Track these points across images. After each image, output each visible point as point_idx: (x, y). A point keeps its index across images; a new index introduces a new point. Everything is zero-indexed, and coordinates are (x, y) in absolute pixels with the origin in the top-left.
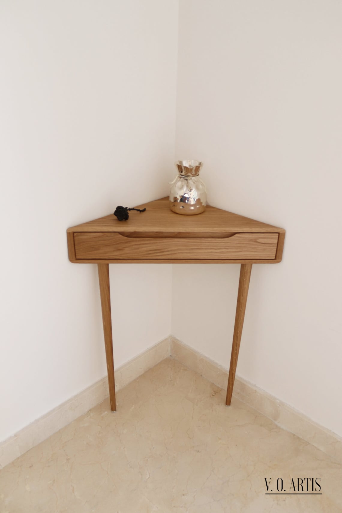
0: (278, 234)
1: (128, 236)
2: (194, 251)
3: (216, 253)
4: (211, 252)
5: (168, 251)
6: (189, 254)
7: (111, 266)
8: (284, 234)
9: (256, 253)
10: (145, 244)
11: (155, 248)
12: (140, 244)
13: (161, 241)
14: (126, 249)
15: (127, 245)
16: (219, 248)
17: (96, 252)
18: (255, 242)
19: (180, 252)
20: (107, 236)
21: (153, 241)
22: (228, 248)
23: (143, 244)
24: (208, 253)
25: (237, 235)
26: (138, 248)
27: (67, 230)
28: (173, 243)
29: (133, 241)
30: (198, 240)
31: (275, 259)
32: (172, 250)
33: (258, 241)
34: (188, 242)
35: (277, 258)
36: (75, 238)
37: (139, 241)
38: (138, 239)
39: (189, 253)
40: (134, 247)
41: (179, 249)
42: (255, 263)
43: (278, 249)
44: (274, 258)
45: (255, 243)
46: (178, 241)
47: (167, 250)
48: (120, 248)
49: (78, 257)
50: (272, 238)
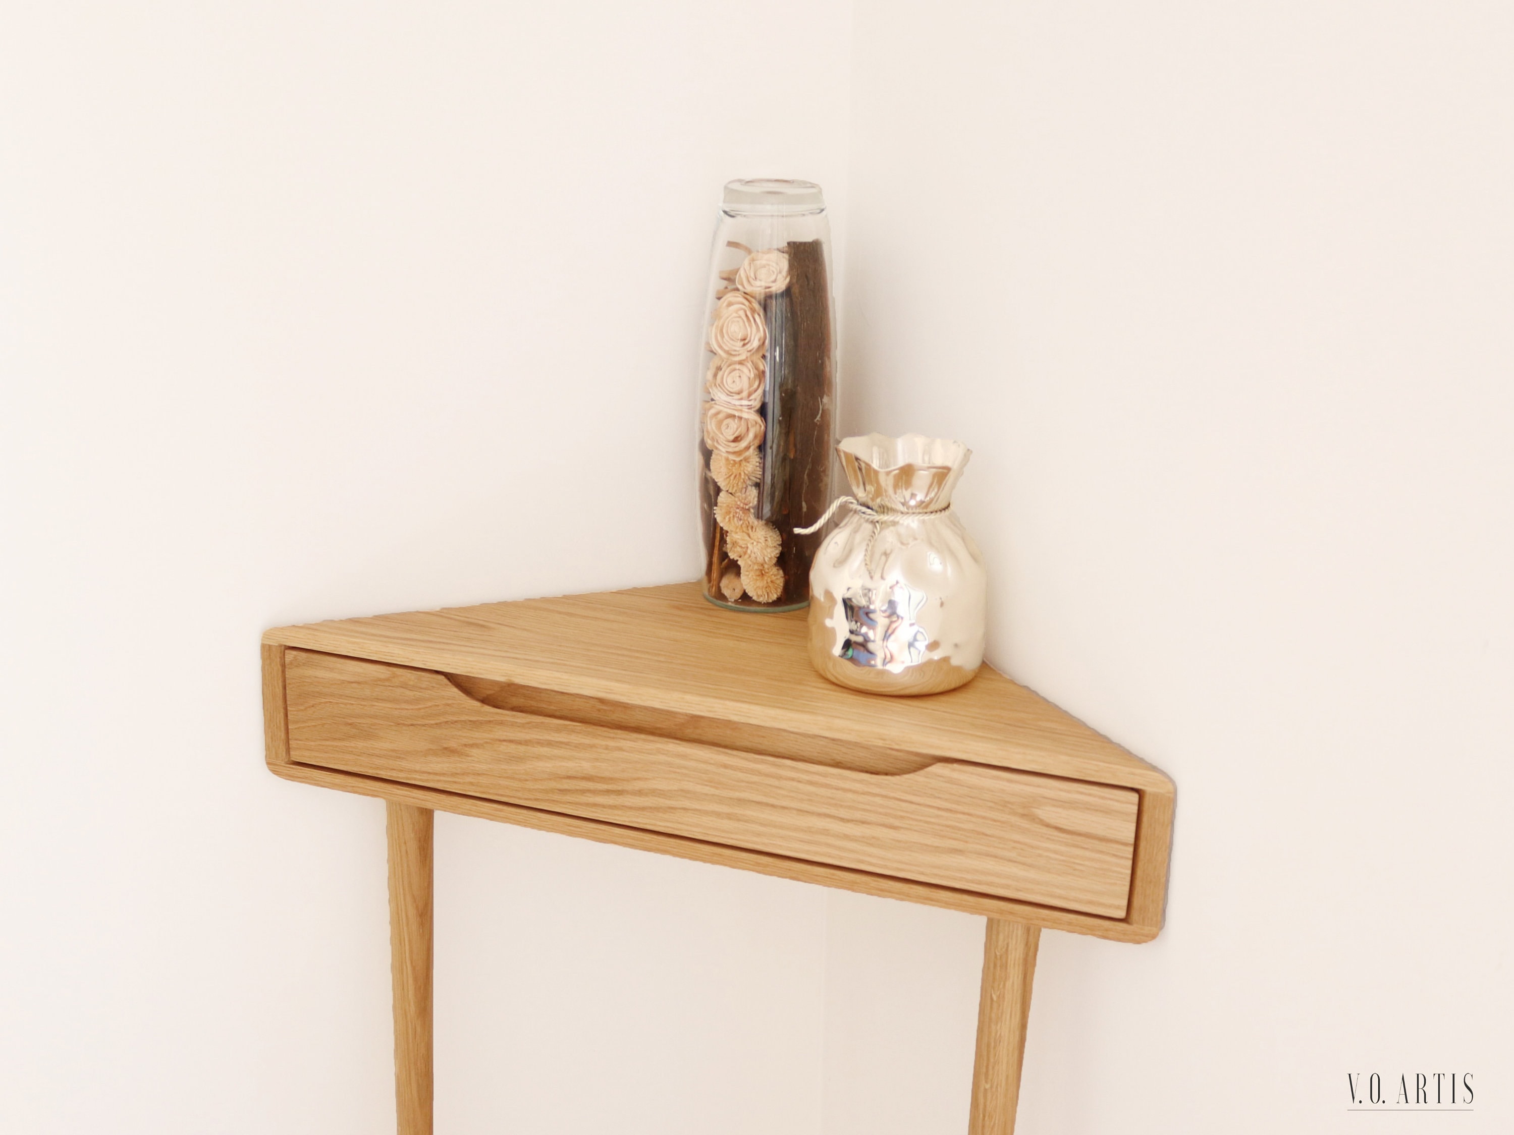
0: (1135, 797)
1: (485, 701)
2: (750, 812)
3: (846, 837)
4: (825, 832)
5: (640, 793)
6: (726, 824)
7: (440, 819)
8: (1170, 802)
9: (1032, 874)
10: (549, 744)
11: (587, 767)
12: (526, 743)
13: (611, 743)
14: (474, 751)
15: (479, 735)
16: (858, 815)
17: (360, 744)
18: (1023, 816)
19: (687, 804)
20: (404, 686)
21: (580, 736)
22: (897, 823)
23: (540, 743)
24: (809, 830)
25: (937, 769)
26: (520, 759)
27: (267, 635)
28: (662, 758)
29: (502, 723)
30: (765, 765)
31: (1123, 920)
32: (654, 792)
33: (1040, 813)
34: (726, 766)
35: (1135, 915)
36: (289, 673)
37: (523, 726)
38: (521, 718)
39: (729, 817)
40: (504, 748)
41: (685, 793)
43: (1139, 872)
44: (1122, 914)
45: (1025, 824)
46: (684, 757)
47: (639, 785)
48: (453, 744)
49: (296, 756)
50: (1107, 812)
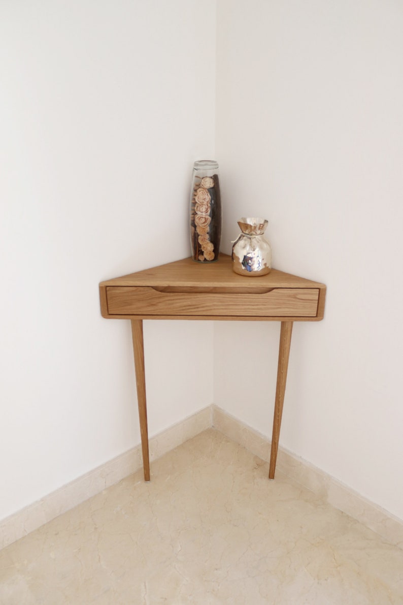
0: (318, 290)
1: (161, 291)
2: (231, 307)
3: (254, 309)
4: (249, 309)
5: (203, 307)
6: (225, 311)
7: (145, 321)
8: (325, 290)
9: (296, 310)
10: (179, 299)
11: (189, 303)
12: (173, 300)
13: (195, 297)
14: (160, 304)
15: (161, 300)
16: (256, 304)
17: (129, 307)
18: (294, 298)
19: (215, 308)
20: (140, 291)
21: (187, 296)
22: (265, 304)
23: (177, 299)
24: (245, 309)
25: (274, 290)
26: (172, 304)
27: (100, 284)
28: (209, 298)
29: (167, 296)
30: (234, 296)
31: (316, 316)
32: (207, 306)
33: (298, 296)
34: (224, 297)
35: (318, 315)
36: (108, 293)
37: (172, 296)
38: (172, 294)
39: (225, 309)
40: (168, 302)
41: (214, 305)
42: (296, 320)
43: (319, 306)
44: (315, 315)
45: (294, 299)
46: (214, 297)
47: (202, 305)
48: (154, 303)
49: (110, 313)
50: (312, 294)
